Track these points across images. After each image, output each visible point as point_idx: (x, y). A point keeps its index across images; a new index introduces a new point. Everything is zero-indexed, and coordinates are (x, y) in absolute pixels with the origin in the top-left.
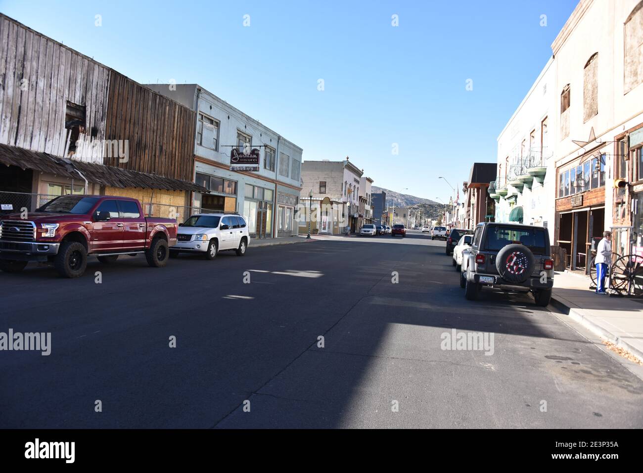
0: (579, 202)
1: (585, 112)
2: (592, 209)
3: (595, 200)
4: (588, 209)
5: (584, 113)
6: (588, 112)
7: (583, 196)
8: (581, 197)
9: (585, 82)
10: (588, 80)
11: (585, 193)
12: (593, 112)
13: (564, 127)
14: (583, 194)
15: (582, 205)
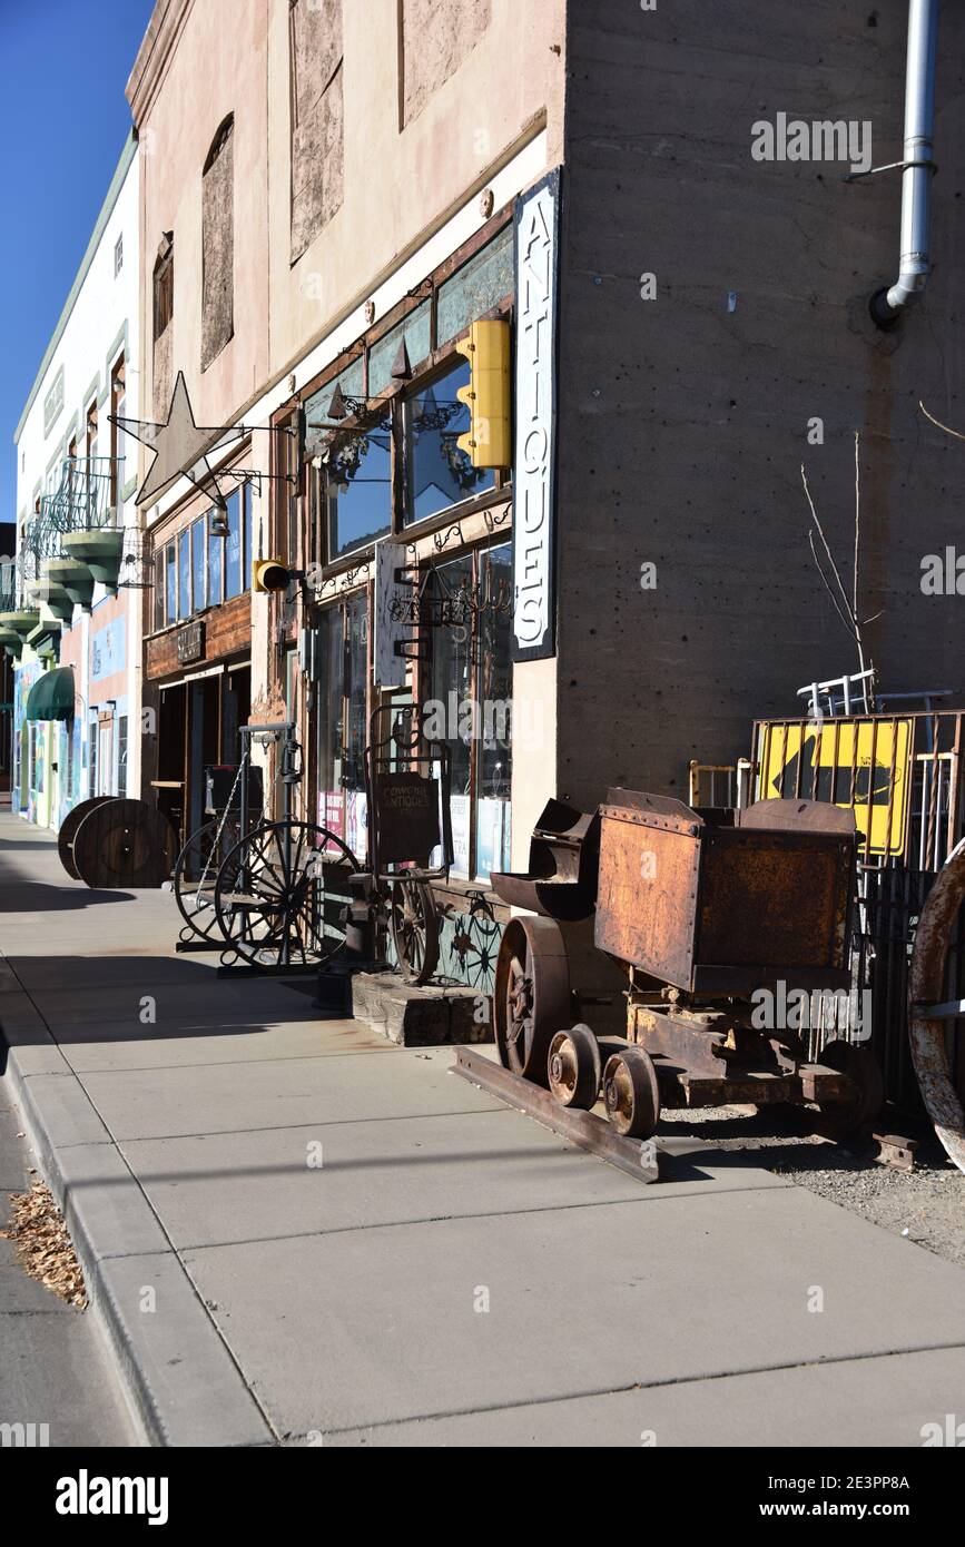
0: (194, 650)
1: (207, 332)
2: (231, 668)
3: (231, 636)
4: (219, 670)
5: (204, 336)
6: (213, 331)
7: (203, 625)
8: (199, 630)
9: (204, 222)
10: (213, 215)
11: (210, 616)
12: (221, 333)
13: (162, 388)
14: (203, 619)
15: (203, 656)
